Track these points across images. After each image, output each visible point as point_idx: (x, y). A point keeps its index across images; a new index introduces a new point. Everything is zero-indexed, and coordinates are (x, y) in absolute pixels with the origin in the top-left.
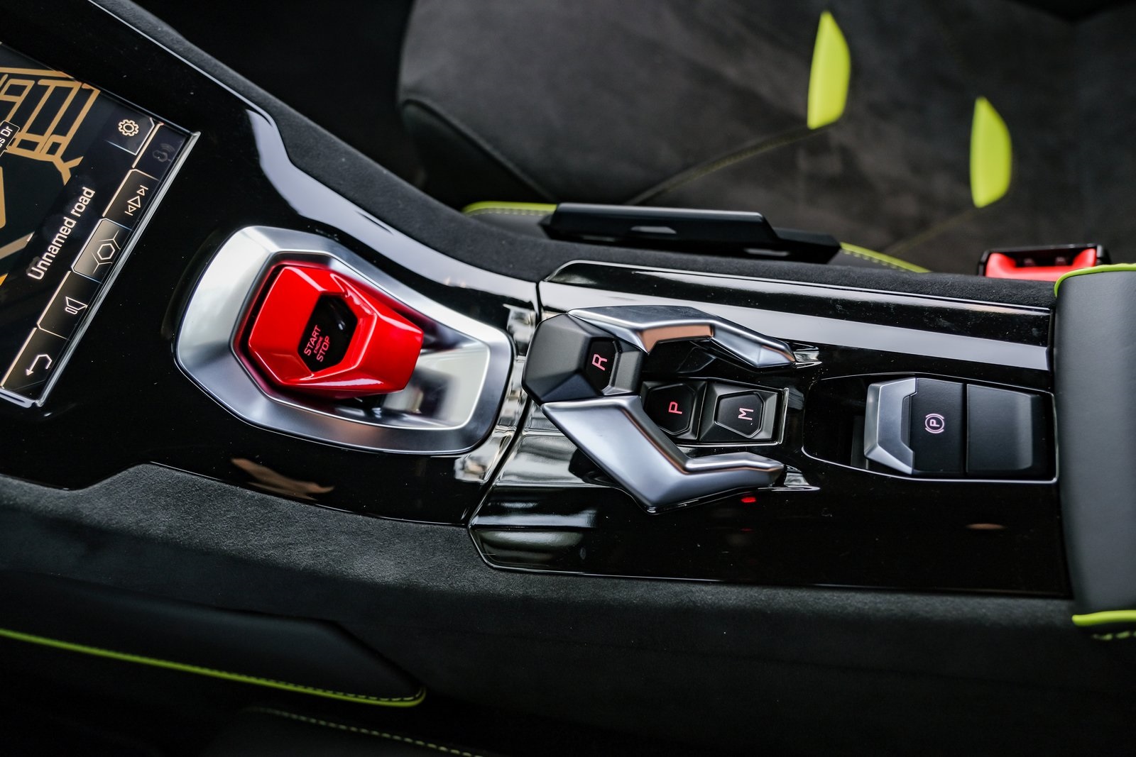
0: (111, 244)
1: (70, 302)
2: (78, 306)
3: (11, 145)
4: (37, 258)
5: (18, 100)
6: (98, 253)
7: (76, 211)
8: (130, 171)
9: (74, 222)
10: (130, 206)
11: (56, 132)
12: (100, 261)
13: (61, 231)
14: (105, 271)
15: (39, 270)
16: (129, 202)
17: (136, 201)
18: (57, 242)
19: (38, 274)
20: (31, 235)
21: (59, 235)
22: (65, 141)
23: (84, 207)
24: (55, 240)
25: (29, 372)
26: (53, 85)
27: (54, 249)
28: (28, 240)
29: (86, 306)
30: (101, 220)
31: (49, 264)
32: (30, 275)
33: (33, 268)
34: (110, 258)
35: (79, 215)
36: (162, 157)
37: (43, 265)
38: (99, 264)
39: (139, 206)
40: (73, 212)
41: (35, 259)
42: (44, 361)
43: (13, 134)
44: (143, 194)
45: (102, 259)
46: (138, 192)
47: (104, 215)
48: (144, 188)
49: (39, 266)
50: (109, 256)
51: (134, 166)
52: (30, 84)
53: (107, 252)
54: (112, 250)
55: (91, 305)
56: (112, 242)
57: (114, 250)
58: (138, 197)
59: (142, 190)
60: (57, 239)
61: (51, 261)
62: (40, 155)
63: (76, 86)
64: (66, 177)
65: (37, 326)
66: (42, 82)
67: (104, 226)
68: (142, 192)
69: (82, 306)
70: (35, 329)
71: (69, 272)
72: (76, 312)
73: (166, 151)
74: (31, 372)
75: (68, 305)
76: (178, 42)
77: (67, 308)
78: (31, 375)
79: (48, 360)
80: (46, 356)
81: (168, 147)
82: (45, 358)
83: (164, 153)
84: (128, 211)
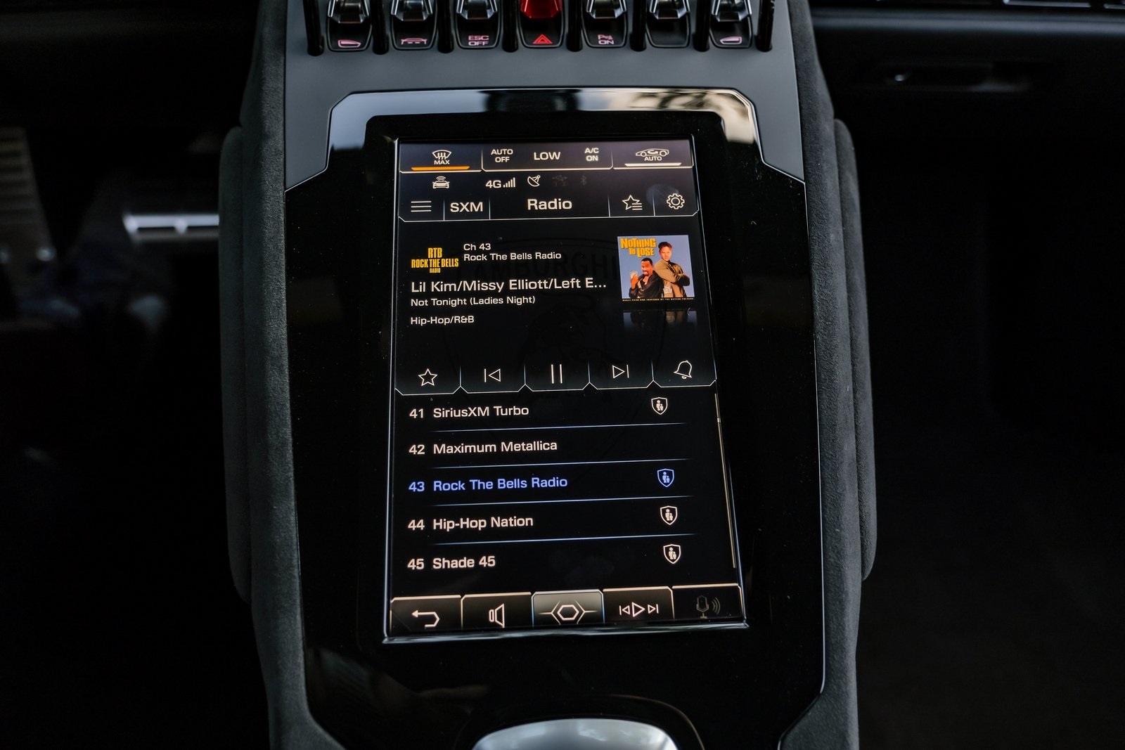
0: (578, 612)
1: (500, 610)
2: (500, 618)
6: (563, 606)
8: (667, 587)
10: (628, 607)
12: (555, 613)
14: (548, 622)
16: (633, 604)
17: (637, 609)
25: (416, 614)
29: (503, 625)
30: (598, 590)
34: (564, 619)
36: (702, 606)
38: (552, 613)
39: (634, 615)
42: (432, 619)
44: (649, 612)
45: (558, 613)
46: (649, 606)
47: (605, 590)
48: (656, 609)
50: (564, 617)
51: (674, 587)
53: (568, 613)
54: (572, 617)
55: (507, 630)
56: (581, 612)
57: (573, 619)
58: (643, 609)
59: (652, 609)
65: (462, 597)
67: (594, 597)
68: (651, 609)
69: (502, 622)
70: (459, 596)
71: (529, 593)
72: (493, 621)
73: (711, 606)
74: (417, 616)
75: (496, 610)
76: (838, 552)
77: (493, 611)
78: (414, 617)
79: (433, 623)
80: (438, 619)
81: (717, 605)
82: (435, 619)
83: (708, 606)
84: (622, 609)
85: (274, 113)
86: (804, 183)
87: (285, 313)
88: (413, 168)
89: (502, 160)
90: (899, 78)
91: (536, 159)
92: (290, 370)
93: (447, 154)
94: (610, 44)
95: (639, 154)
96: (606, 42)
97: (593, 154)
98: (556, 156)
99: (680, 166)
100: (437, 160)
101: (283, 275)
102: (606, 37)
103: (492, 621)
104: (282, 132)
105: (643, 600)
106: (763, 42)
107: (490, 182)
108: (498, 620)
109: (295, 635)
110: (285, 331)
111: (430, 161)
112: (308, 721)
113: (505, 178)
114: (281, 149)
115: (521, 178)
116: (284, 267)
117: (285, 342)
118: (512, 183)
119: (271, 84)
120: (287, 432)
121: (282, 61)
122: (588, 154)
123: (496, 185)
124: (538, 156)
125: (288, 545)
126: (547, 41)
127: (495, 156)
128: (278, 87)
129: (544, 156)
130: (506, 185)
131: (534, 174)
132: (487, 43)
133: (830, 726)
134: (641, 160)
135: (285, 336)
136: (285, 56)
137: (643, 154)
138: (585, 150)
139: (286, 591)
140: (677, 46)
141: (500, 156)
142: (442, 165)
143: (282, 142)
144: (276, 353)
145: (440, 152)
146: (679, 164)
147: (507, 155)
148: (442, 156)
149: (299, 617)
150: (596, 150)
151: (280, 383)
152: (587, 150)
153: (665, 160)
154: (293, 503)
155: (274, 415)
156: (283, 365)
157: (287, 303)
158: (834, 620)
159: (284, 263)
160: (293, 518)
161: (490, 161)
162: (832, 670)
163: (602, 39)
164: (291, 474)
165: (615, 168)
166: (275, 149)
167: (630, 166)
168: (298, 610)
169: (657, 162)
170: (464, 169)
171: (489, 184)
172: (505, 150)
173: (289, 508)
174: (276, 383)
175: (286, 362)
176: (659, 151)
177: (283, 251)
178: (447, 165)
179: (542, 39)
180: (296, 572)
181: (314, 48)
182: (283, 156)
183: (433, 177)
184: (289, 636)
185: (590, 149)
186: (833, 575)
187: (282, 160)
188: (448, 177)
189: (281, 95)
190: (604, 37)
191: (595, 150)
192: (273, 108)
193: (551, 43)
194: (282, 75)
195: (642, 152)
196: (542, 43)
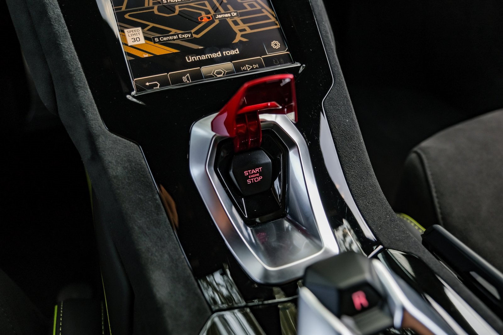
0: (223, 72)
1: (188, 77)
2: (188, 80)
3: (230, 18)
4: (195, 55)
5: (249, 9)
6: (216, 71)
7: (225, 53)
8: (259, 57)
9: (220, 55)
10: (245, 67)
11: (249, 27)
12: (213, 74)
13: (213, 54)
14: (210, 77)
15: (190, 59)
16: (247, 65)
17: (249, 67)
18: (208, 56)
19: (189, 60)
20: (202, 47)
21: (211, 55)
22: (249, 31)
23: (230, 54)
24: (208, 55)
25: (147, 84)
26: (266, 13)
27: (204, 57)
28: (199, 48)
29: (190, 82)
30: (230, 62)
31: (196, 60)
32: (186, 57)
33: (190, 57)
35: (225, 55)
36: (276, 62)
37: (194, 59)
39: (248, 70)
40: (224, 53)
41: (194, 55)
42: (156, 85)
43: (235, 16)
44: (254, 67)
45: (215, 74)
46: (254, 65)
47: (233, 62)
48: (257, 66)
49: (193, 58)
50: (218, 75)
51: (262, 57)
52: (259, 7)
53: (219, 73)
54: (221, 74)
55: (192, 83)
58: (252, 67)
60: (209, 55)
61: (198, 60)
62: (235, 28)
63: (273, 19)
64: (236, 41)
65: (168, 74)
66: (263, 10)
67: (228, 65)
70: (166, 74)
71: (199, 68)
72: (185, 81)
73: (280, 61)
75: (186, 77)
76: (326, 31)
77: (184, 77)
79: (157, 87)
81: (282, 60)
82: (158, 85)
84: (242, 68)
105: (251, 63)
109: (89, 97)
112: (107, 133)
120: (58, 11)
125: (74, 59)
133: (340, 94)
139: (79, 79)
155: (49, 4)
158: (331, 56)
162: (335, 74)
173: (69, 43)
184: (86, 98)
186: (326, 40)
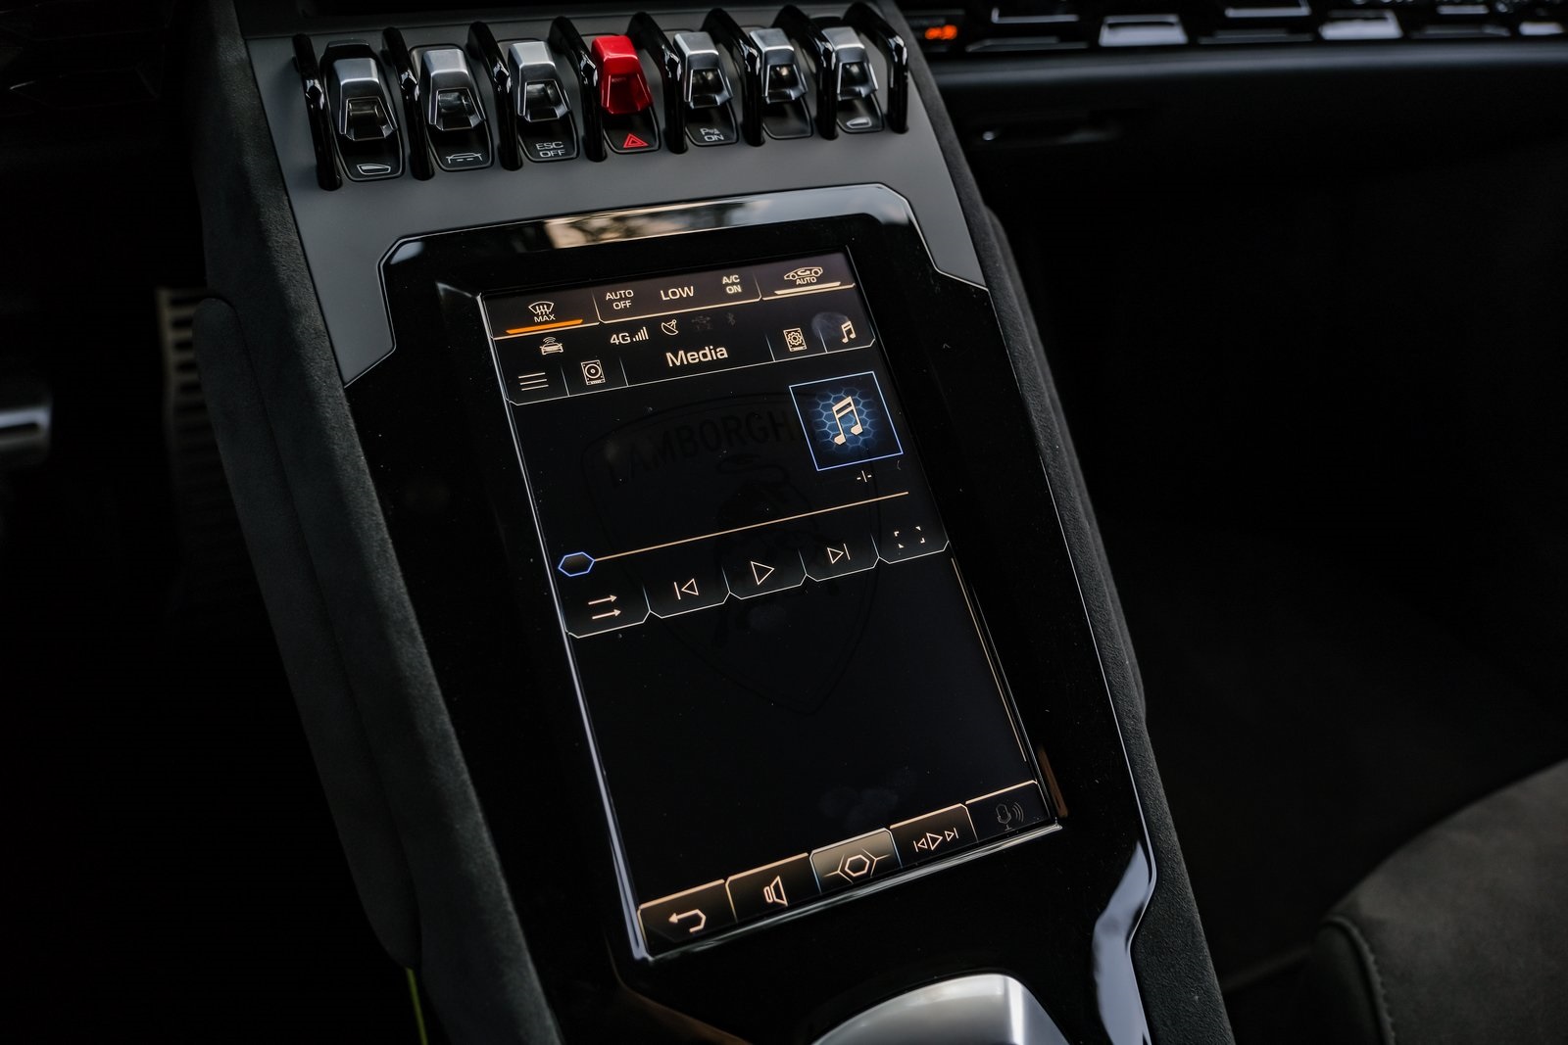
0: (868, 862)
1: (777, 885)
2: (779, 896)
6: (849, 860)
8: (960, 805)
10: (924, 840)
12: (843, 870)
14: (838, 885)
16: (928, 835)
17: (934, 840)
25: (674, 919)
29: (785, 902)
30: (884, 829)
34: (854, 875)
36: (1004, 817)
38: (838, 872)
39: (933, 848)
42: (696, 920)
44: (948, 839)
45: (846, 869)
46: (946, 833)
47: (892, 827)
48: (955, 833)
50: (854, 873)
51: (967, 803)
53: (857, 866)
54: (863, 870)
55: (790, 908)
56: (872, 861)
57: (865, 871)
58: (941, 838)
59: (951, 835)
65: (726, 880)
67: (881, 839)
68: (949, 835)
69: (782, 899)
70: (722, 881)
71: (806, 854)
72: (772, 900)
73: (1013, 814)
74: (676, 921)
75: (772, 886)
77: (768, 888)
78: (673, 924)
79: (699, 924)
80: (704, 917)
81: (1019, 812)
82: (700, 919)
83: (1009, 815)
84: (917, 844)
85: (297, 278)
86: (987, 290)
87: (394, 557)
88: (508, 331)
89: (622, 305)
90: (989, 136)
91: (664, 299)
92: (424, 633)
93: (549, 306)
94: (720, 140)
95: (788, 277)
96: (715, 138)
97: (733, 284)
98: (688, 292)
99: (840, 285)
100: (538, 316)
101: (377, 505)
102: (711, 131)
103: (770, 901)
104: (316, 303)
106: (895, 121)
107: (615, 336)
108: (777, 898)
109: (532, 991)
110: (401, 582)
111: (528, 319)
113: (633, 328)
114: (322, 328)
115: (653, 325)
116: (374, 494)
117: (406, 597)
118: (643, 335)
119: (279, 238)
120: (445, 718)
121: (286, 203)
122: (727, 284)
123: (624, 340)
124: (666, 295)
125: (490, 871)
126: (640, 143)
127: (611, 301)
128: (293, 241)
129: (674, 294)
130: (637, 338)
131: (668, 319)
132: (563, 151)
134: (792, 284)
135: (404, 590)
136: (288, 195)
137: (794, 277)
138: (722, 279)
140: (800, 135)
141: (619, 300)
142: (546, 322)
143: (320, 318)
144: (399, 615)
145: (538, 305)
146: (838, 283)
147: (626, 298)
148: (542, 309)
149: (531, 966)
150: (736, 279)
151: (416, 656)
152: (725, 280)
153: (820, 280)
154: (480, 815)
155: (419, 701)
156: (412, 630)
157: (393, 543)
159: (372, 488)
160: (485, 834)
161: (607, 308)
163: (707, 134)
164: (466, 776)
165: (765, 299)
166: (314, 329)
167: (782, 293)
168: (528, 957)
169: (812, 284)
170: (576, 324)
171: (615, 340)
172: (622, 292)
173: (475, 823)
174: (410, 656)
175: (415, 625)
176: (811, 270)
177: (367, 471)
178: (552, 322)
179: (632, 141)
180: (510, 907)
181: (327, 179)
182: (327, 338)
183: (539, 340)
184: (523, 994)
185: (729, 278)
187: (328, 344)
188: (559, 336)
189: (299, 250)
190: (707, 131)
191: (734, 278)
192: (294, 271)
193: (646, 144)
194: (292, 222)
195: (792, 274)
196: (634, 145)
